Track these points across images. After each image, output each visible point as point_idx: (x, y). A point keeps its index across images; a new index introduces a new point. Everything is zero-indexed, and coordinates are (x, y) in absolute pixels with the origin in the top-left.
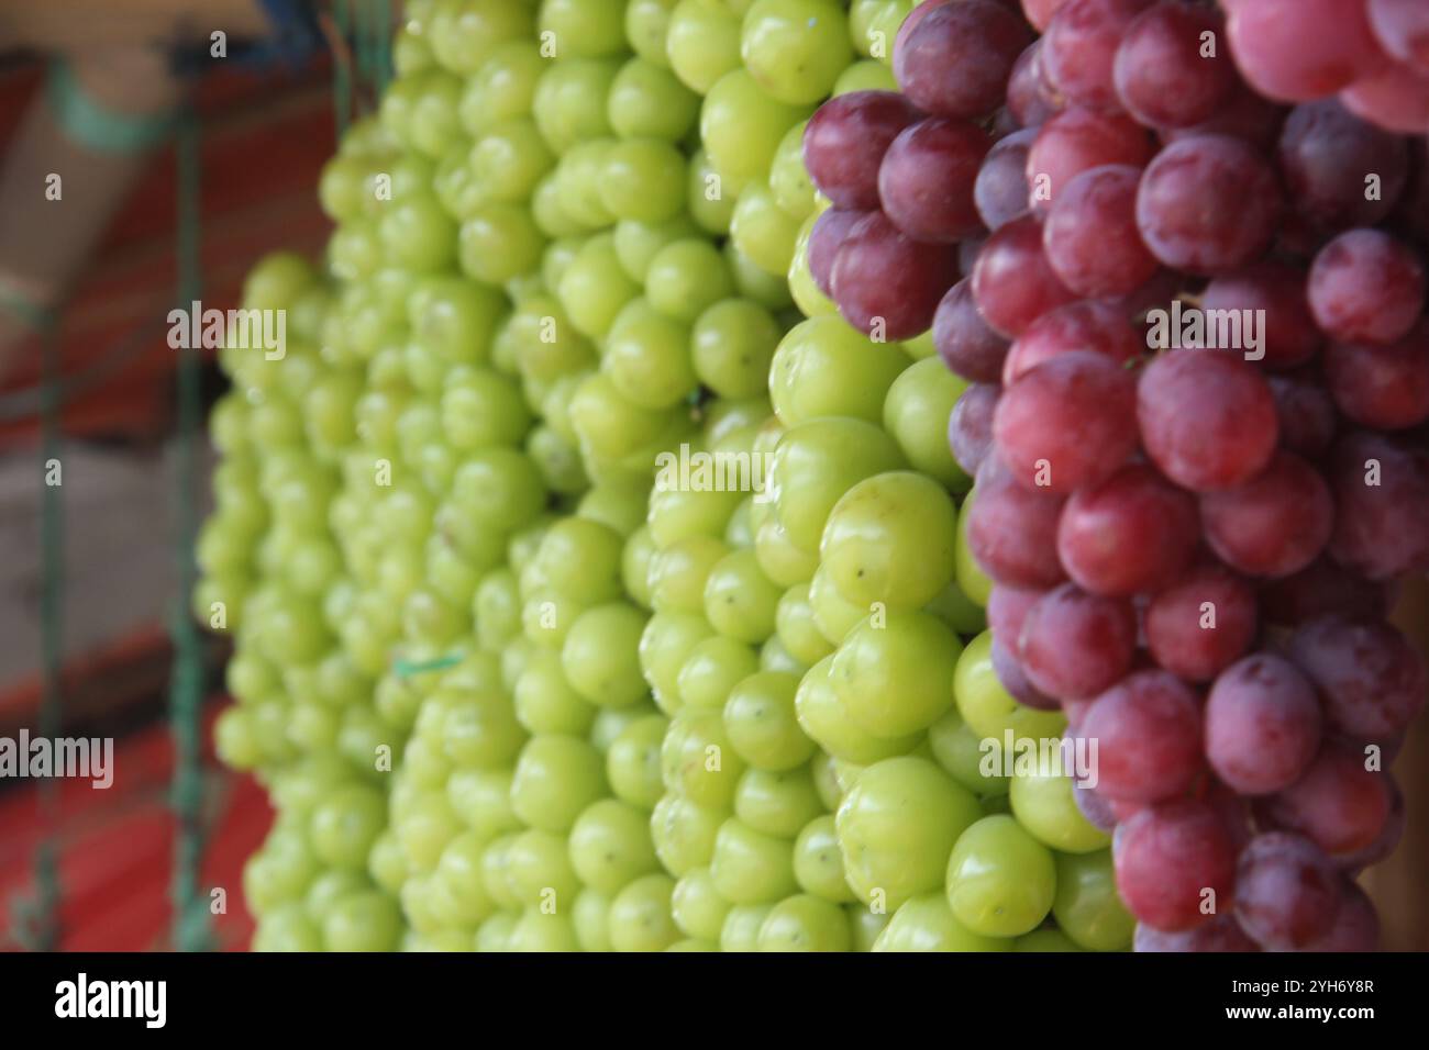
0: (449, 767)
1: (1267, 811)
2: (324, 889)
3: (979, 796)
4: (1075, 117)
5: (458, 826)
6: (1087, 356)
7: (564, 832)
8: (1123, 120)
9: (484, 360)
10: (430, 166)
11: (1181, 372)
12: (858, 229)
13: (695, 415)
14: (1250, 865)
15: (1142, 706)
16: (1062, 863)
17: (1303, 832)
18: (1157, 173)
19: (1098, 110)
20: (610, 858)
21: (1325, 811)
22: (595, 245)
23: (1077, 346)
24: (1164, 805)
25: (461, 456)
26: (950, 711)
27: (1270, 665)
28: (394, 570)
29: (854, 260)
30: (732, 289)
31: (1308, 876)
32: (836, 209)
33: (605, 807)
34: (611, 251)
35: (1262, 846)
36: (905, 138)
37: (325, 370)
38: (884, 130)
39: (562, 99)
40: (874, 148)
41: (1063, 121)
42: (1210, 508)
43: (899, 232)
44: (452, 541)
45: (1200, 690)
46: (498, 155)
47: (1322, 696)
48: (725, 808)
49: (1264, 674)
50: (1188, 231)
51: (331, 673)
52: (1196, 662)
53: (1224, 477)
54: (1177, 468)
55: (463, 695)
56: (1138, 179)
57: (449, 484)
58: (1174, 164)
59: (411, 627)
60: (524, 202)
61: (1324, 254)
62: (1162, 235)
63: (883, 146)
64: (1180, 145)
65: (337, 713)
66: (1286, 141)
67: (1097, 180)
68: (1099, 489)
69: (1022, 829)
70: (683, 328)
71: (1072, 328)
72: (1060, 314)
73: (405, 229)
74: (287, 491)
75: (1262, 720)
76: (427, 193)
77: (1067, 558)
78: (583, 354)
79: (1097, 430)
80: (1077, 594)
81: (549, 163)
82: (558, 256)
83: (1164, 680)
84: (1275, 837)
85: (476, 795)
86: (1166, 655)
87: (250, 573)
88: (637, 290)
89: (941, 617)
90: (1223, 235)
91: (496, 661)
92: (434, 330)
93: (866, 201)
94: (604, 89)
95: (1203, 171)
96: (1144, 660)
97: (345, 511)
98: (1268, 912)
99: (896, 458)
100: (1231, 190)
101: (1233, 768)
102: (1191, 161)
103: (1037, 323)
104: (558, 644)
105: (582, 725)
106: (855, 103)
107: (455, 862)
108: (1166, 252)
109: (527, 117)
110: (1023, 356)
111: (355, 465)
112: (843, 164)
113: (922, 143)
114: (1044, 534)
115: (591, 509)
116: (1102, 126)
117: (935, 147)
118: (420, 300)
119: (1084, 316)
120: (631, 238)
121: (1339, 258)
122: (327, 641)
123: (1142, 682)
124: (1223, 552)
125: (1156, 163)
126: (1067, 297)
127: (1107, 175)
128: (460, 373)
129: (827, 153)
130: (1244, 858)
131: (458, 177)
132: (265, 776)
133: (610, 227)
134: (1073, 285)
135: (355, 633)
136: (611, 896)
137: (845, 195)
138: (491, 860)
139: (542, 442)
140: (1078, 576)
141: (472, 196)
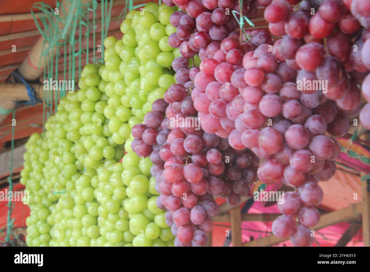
0: (63, 208)
1: (198, 227)
2: (39, 223)
3: (149, 220)
4: (175, 131)
5: (64, 217)
6: (177, 164)
7: (81, 219)
8: (182, 132)
9: (69, 151)
10: (62, 124)
11: (190, 167)
12: (139, 142)
13: (102, 161)
14: (196, 234)
15: (182, 212)
16: (161, 229)
17: (203, 230)
18: (187, 140)
19: (178, 131)
20: (88, 223)
21: (206, 227)
22: (89, 137)
23: (175, 163)
24: (184, 226)
25: (65, 164)
26: (146, 208)
27: (200, 207)
28: (53, 179)
29: (138, 147)
30: (109, 145)
31: (204, 236)
32: (136, 139)
33: (87, 215)
34: (91, 138)
35: (197, 232)
36: (146, 131)
37: (42, 150)
38: (143, 129)
39: (85, 117)
40: (142, 132)
41: (173, 132)
42: (193, 185)
43: (145, 143)
44: (63, 176)
45: (190, 210)
46: (74, 124)
47: (206, 212)
48: (106, 218)
49: (199, 208)
50: (191, 148)
51: (41, 192)
52: (189, 206)
53: (195, 182)
54: (189, 180)
55: (65, 198)
56: (184, 140)
57: (63, 168)
58: (189, 139)
59: (55, 187)
60: (78, 130)
61: (209, 152)
62: (187, 149)
63: (143, 131)
64: (190, 136)
65: (41, 197)
66: (204, 136)
67: (178, 140)
68: (178, 183)
69: (156, 224)
70: (101, 149)
71: (174, 160)
72: (173, 158)
73: (59, 132)
74: (36, 166)
75: (198, 215)
76: (62, 127)
77: (173, 192)
78: (85, 152)
79: (178, 174)
80: (174, 196)
81: (82, 125)
82: (83, 138)
83: (185, 209)
84: (199, 230)
85: (67, 212)
86: (185, 205)
87: (28, 177)
88: (95, 144)
89: (146, 195)
90: (196, 149)
91: (70, 193)
92: (62, 147)
93: (141, 139)
94: (91, 116)
95: (193, 140)
96: (182, 206)
97: (45, 170)
98: (198, 241)
99: (141, 173)
100: (197, 143)
101: (194, 221)
102: (192, 139)
103: (169, 159)
104: (81, 192)
105: (84, 204)
106: (139, 125)
107: (63, 221)
108: (188, 151)
109: (79, 119)
110: (167, 164)
111: (46, 163)
112: (137, 134)
113: (149, 132)
114: (170, 188)
115: (86, 173)
116: (178, 133)
117: (151, 132)
118: (60, 142)
119: (176, 158)
120: (94, 137)
121: (211, 152)
122: (41, 188)
123: (182, 209)
124: (194, 191)
125: (186, 139)
126: (174, 156)
127: (180, 140)
128: (65, 153)
129: (135, 132)
130: (195, 233)
131: (67, 126)
132: (29, 206)
133: (91, 135)
134: (174, 154)
135: (45, 187)
136: (87, 228)
137: (137, 138)
138: (68, 222)
139: (77, 163)
140: (174, 194)
141: (70, 129)
